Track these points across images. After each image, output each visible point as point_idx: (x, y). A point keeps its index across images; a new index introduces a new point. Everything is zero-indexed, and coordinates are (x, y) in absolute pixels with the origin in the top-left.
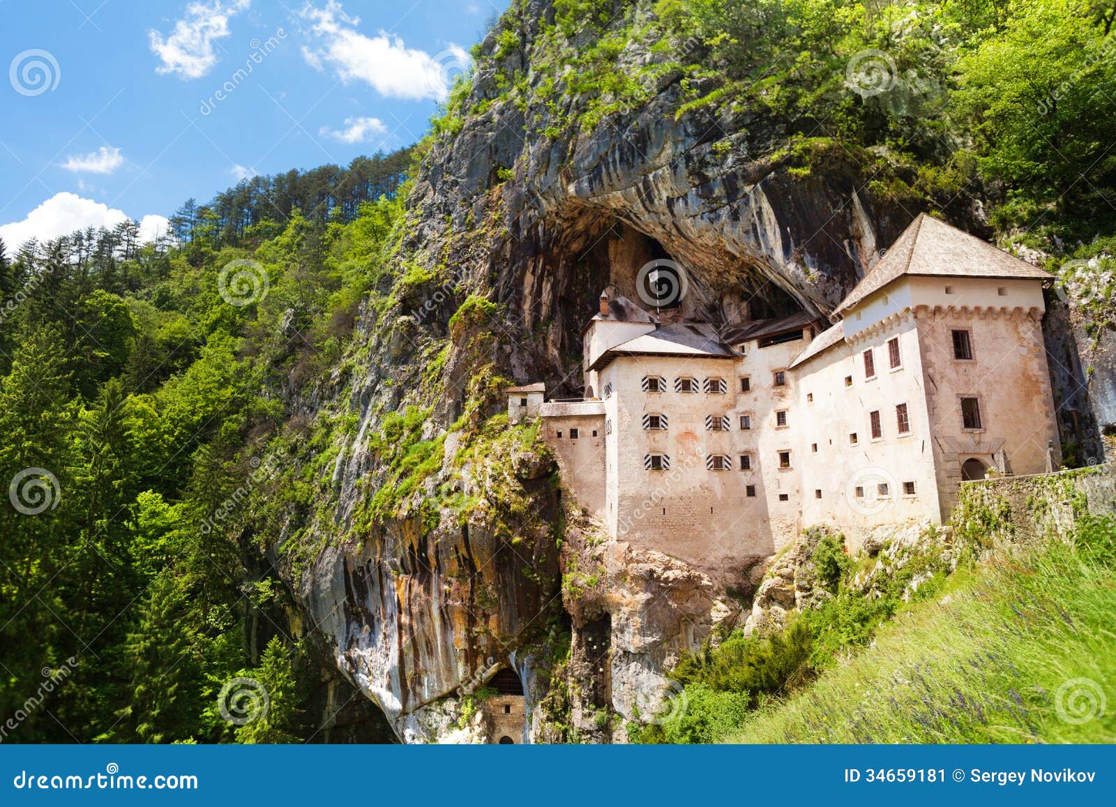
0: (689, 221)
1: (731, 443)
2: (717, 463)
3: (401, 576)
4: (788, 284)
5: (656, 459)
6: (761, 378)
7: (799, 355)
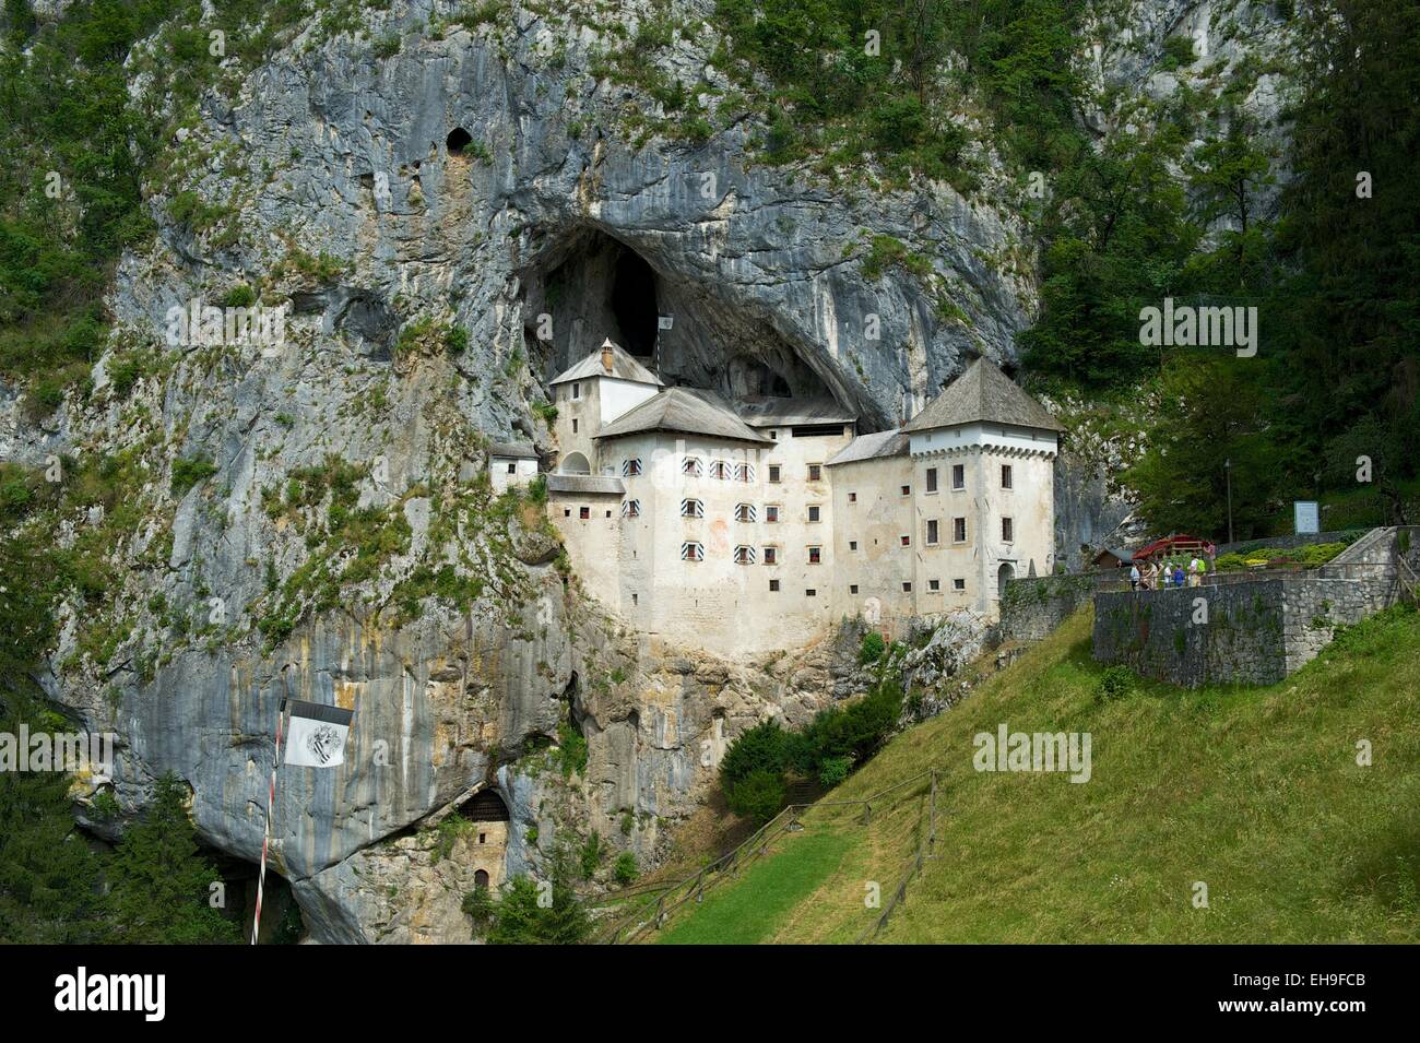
0: (739, 287)
1: (758, 535)
2: (743, 554)
3: (347, 684)
4: (832, 377)
5: (691, 548)
6: (793, 469)
7: (839, 452)
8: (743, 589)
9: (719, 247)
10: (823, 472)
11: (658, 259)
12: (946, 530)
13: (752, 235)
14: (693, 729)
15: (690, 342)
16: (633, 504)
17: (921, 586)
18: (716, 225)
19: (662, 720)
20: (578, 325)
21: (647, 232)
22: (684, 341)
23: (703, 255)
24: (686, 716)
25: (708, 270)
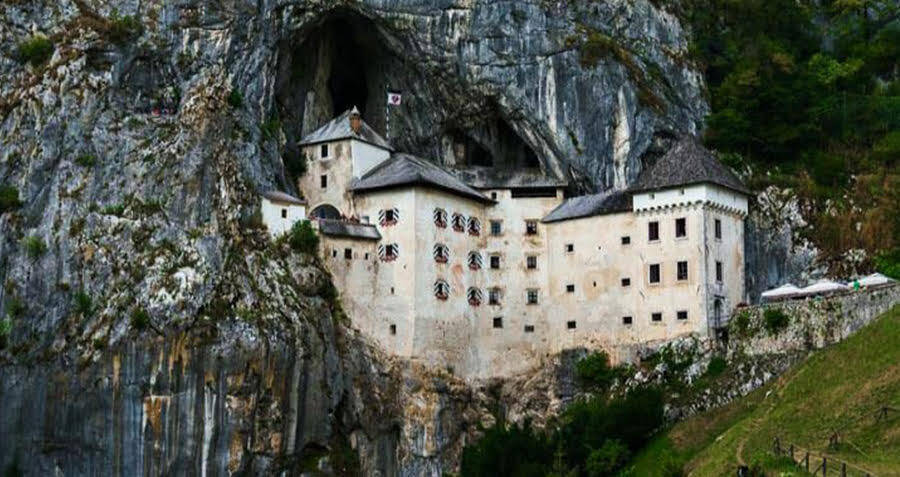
0: (476, 67)
1: (486, 279)
2: (474, 298)
3: (153, 398)
4: (546, 148)
5: (440, 286)
6: (514, 225)
7: (553, 212)
8: (473, 324)
9: (461, 32)
10: (541, 228)
11: (405, 40)
12: (669, 273)
13: (489, 25)
14: (446, 441)
15: (407, 119)
16: (389, 249)
17: (643, 320)
18: (461, 13)
19: (422, 432)
20: (310, 96)
21: (401, 16)
22: (399, 116)
23: (447, 39)
24: (441, 428)
25: (449, 51)
